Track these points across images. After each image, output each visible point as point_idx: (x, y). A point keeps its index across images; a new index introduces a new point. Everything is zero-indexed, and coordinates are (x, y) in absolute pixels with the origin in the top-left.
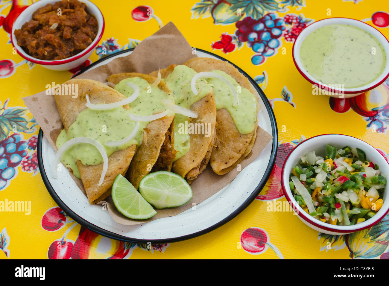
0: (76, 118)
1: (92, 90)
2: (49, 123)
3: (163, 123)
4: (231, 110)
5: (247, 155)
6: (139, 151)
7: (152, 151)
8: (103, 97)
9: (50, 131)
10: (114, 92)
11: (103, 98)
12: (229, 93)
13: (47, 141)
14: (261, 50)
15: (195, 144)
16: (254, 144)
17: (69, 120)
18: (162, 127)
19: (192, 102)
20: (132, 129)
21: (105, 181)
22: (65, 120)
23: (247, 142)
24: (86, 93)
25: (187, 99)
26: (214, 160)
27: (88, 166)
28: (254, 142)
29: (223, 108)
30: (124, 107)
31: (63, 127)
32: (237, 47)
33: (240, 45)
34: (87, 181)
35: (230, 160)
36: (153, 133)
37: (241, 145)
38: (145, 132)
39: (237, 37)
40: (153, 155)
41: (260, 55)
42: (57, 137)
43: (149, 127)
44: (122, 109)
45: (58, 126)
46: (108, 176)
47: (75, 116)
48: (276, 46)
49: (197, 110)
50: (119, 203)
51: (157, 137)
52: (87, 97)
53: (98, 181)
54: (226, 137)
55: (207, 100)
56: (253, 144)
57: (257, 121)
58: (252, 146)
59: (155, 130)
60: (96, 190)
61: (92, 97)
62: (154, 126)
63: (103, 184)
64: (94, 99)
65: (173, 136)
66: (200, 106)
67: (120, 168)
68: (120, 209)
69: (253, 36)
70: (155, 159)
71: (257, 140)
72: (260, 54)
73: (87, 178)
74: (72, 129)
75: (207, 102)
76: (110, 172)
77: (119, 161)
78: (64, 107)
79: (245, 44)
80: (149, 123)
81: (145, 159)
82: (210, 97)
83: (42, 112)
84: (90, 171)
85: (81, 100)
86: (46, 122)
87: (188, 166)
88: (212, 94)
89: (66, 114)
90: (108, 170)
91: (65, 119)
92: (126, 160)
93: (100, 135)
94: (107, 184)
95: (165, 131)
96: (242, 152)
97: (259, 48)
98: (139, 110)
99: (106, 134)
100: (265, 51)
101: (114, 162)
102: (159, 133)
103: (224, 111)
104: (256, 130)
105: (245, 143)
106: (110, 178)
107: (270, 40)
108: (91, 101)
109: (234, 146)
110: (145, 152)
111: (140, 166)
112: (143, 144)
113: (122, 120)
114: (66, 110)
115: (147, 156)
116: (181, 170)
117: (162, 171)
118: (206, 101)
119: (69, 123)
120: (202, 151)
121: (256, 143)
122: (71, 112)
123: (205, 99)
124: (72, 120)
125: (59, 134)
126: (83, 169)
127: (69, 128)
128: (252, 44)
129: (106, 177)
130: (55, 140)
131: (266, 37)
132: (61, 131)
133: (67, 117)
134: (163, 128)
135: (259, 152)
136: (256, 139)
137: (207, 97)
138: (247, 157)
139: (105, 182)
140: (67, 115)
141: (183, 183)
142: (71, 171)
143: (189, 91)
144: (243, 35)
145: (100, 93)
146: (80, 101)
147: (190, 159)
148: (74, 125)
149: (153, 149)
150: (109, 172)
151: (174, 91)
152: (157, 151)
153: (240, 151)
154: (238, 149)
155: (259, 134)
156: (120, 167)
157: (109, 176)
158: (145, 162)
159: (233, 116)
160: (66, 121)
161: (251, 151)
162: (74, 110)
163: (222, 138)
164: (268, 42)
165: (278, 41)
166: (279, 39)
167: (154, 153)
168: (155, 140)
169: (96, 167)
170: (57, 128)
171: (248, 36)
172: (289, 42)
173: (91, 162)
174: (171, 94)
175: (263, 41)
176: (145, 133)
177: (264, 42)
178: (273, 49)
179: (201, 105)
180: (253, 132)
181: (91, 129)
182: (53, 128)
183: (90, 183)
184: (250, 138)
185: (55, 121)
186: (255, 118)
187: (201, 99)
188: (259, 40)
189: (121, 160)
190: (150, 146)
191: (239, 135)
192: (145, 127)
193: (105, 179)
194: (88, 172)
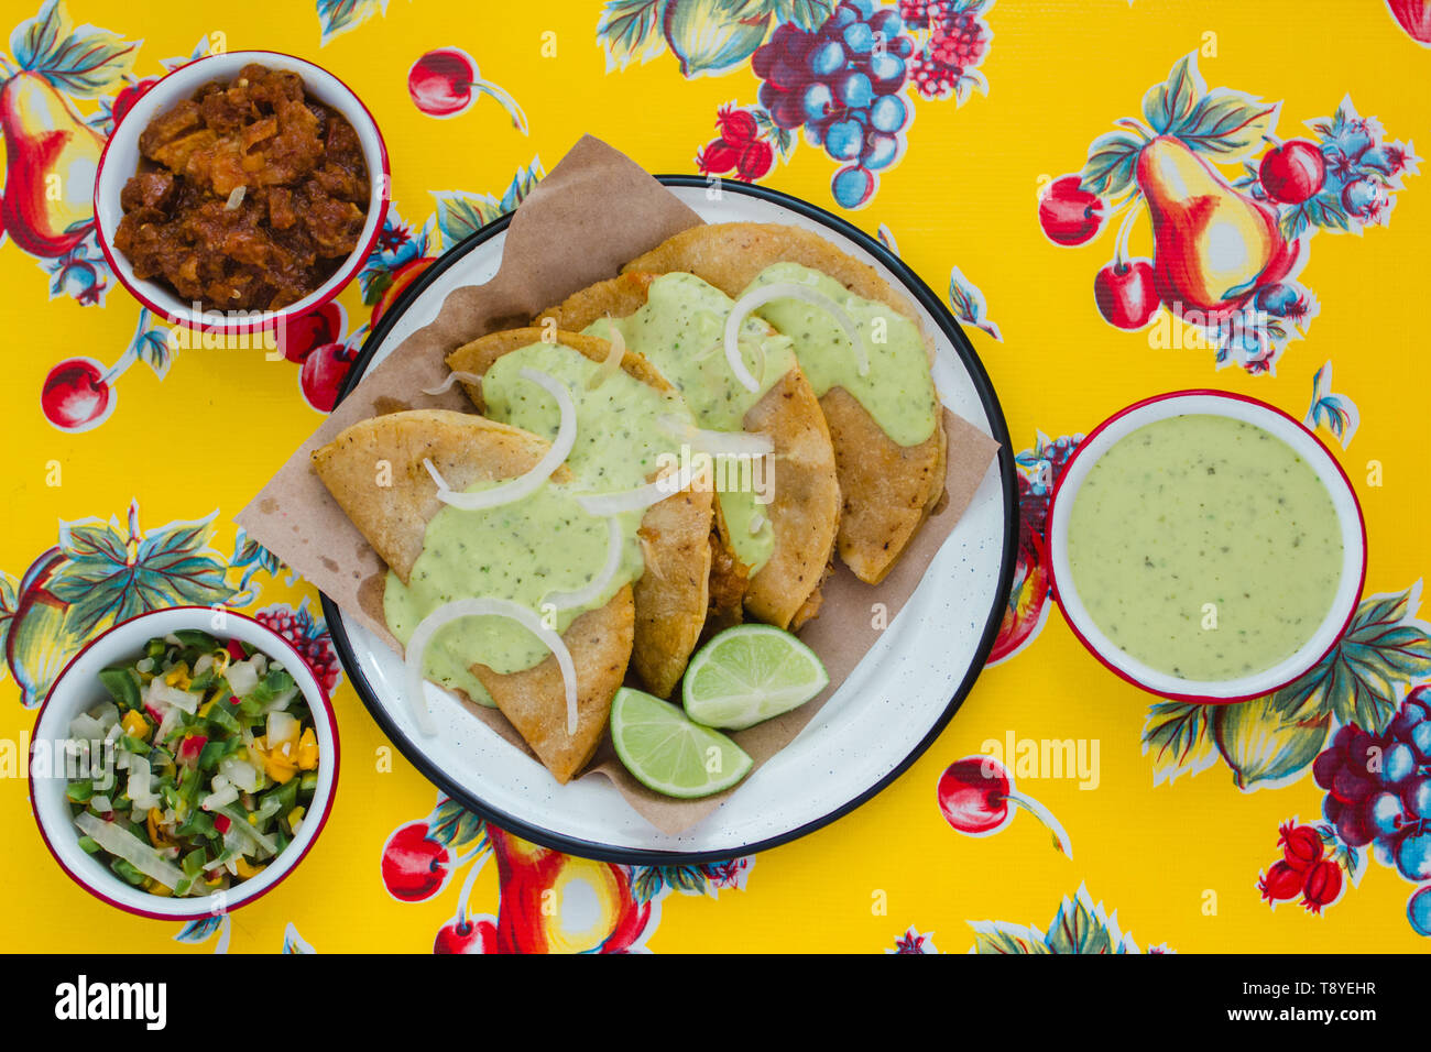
0: (422, 541)
1: (438, 443)
2: (340, 565)
3: (690, 506)
4: (858, 389)
5: (933, 502)
6: (642, 592)
7: (685, 592)
8: (480, 456)
9: (355, 593)
10: (505, 433)
11: (479, 459)
12: (836, 336)
13: (360, 627)
14: (854, 147)
15: (789, 525)
16: (946, 466)
17: (402, 550)
18: (691, 518)
19: (746, 407)
20: (605, 544)
21: (582, 715)
22: (390, 552)
23: (926, 470)
24: (423, 456)
25: (729, 398)
26: (849, 546)
27: (511, 676)
28: (943, 462)
29: (831, 389)
30: (556, 476)
31: (384, 566)
32: (777, 153)
33: (784, 142)
34: (526, 721)
35: (894, 534)
36: (669, 540)
37: (912, 481)
38: (643, 542)
39: (769, 113)
40: (691, 602)
41: (857, 168)
42: (381, 603)
43: (651, 523)
44: (553, 487)
45: (369, 569)
46: (586, 700)
47: (416, 535)
48: (898, 124)
49: (765, 428)
50: (642, 767)
51: (687, 553)
52: (429, 466)
53: (562, 717)
54: (863, 471)
55: (787, 392)
56: (943, 468)
57: (936, 398)
58: (942, 474)
59: (673, 532)
60: (566, 746)
61: (444, 463)
62: (666, 520)
63: (580, 724)
64: (452, 465)
65: (723, 522)
66: (772, 414)
67: (613, 669)
68: (652, 782)
69: (818, 96)
70: (699, 613)
71: (951, 452)
72: (855, 162)
73: (524, 714)
74: (424, 577)
75: (789, 396)
76: (587, 685)
77: (599, 647)
78: (368, 513)
79: (801, 136)
80: (648, 510)
81: (668, 614)
82: (794, 380)
83: (305, 541)
84: (524, 689)
85: (412, 477)
86: (331, 565)
87: (789, 596)
88: (796, 371)
89: (384, 534)
90: (579, 679)
91: (386, 548)
92: (620, 638)
93: (519, 581)
94: (594, 724)
95: (705, 532)
96: (921, 501)
97: (845, 141)
98: (601, 474)
99: (536, 574)
100: (867, 150)
101: (584, 649)
102: (688, 540)
103: (839, 396)
104: (940, 424)
105: (923, 474)
106: (593, 704)
107: (874, 102)
108: (446, 474)
109: (892, 491)
110: (662, 594)
111: (658, 633)
112: (647, 572)
113: (568, 523)
114: (378, 521)
115: (669, 606)
116: (773, 611)
117: (724, 633)
118: (785, 396)
119: (407, 560)
120: (816, 544)
121: (950, 462)
122: (400, 525)
123: (780, 388)
124: (410, 549)
125: (383, 591)
126: (500, 687)
127: (412, 575)
128: (823, 130)
129: (581, 703)
130: (379, 615)
131: (859, 94)
132: (384, 581)
133: (393, 541)
134: (693, 521)
135: (971, 493)
136: (947, 448)
137: (786, 383)
138: (935, 508)
139: (583, 718)
140: (389, 535)
141: (790, 649)
142: (464, 696)
143: (727, 375)
144: (785, 101)
145: (465, 446)
146: (411, 481)
147: (788, 571)
148: (423, 564)
149: (686, 586)
150: (584, 688)
151: (680, 379)
152: (700, 590)
153: (914, 501)
154: (908, 494)
155: (954, 435)
156: (611, 663)
157: (590, 700)
158: (669, 622)
159: (868, 405)
160: (394, 555)
161: (944, 488)
162: (406, 517)
163: (855, 476)
164: (868, 111)
165: (900, 101)
166: (901, 93)
167: (692, 596)
168: (682, 559)
169: (538, 675)
170: (369, 575)
171: (803, 101)
172: (933, 97)
173: (518, 663)
174: (674, 393)
175: (852, 109)
176: (646, 543)
177: (856, 114)
178: (891, 135)
179: (773, 411)
180: (936, 432)
181: (483, 569)
182: (357, 577)
183: (537, 726)
184: (931, 456)
185: (353, 554)
186: (932, 391)
187: (770, 393)
188: (839, 111)
189: (603, 640)
190: (670, 576)
191: (899, 453)
192: (639, 527)
193: (580, 709)
194: (518, 693)
